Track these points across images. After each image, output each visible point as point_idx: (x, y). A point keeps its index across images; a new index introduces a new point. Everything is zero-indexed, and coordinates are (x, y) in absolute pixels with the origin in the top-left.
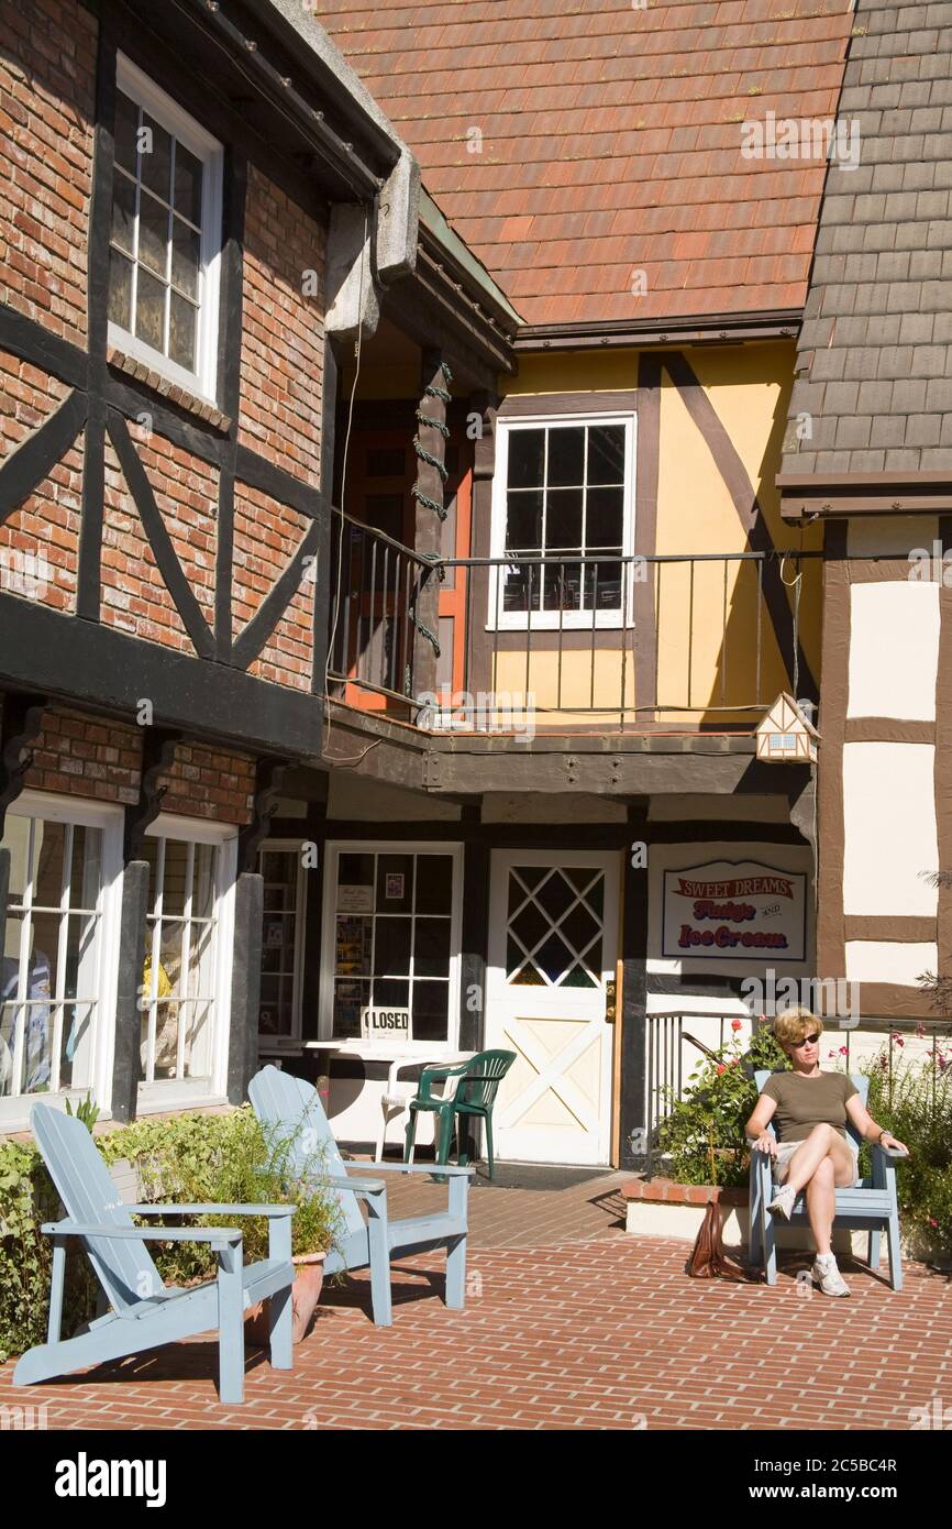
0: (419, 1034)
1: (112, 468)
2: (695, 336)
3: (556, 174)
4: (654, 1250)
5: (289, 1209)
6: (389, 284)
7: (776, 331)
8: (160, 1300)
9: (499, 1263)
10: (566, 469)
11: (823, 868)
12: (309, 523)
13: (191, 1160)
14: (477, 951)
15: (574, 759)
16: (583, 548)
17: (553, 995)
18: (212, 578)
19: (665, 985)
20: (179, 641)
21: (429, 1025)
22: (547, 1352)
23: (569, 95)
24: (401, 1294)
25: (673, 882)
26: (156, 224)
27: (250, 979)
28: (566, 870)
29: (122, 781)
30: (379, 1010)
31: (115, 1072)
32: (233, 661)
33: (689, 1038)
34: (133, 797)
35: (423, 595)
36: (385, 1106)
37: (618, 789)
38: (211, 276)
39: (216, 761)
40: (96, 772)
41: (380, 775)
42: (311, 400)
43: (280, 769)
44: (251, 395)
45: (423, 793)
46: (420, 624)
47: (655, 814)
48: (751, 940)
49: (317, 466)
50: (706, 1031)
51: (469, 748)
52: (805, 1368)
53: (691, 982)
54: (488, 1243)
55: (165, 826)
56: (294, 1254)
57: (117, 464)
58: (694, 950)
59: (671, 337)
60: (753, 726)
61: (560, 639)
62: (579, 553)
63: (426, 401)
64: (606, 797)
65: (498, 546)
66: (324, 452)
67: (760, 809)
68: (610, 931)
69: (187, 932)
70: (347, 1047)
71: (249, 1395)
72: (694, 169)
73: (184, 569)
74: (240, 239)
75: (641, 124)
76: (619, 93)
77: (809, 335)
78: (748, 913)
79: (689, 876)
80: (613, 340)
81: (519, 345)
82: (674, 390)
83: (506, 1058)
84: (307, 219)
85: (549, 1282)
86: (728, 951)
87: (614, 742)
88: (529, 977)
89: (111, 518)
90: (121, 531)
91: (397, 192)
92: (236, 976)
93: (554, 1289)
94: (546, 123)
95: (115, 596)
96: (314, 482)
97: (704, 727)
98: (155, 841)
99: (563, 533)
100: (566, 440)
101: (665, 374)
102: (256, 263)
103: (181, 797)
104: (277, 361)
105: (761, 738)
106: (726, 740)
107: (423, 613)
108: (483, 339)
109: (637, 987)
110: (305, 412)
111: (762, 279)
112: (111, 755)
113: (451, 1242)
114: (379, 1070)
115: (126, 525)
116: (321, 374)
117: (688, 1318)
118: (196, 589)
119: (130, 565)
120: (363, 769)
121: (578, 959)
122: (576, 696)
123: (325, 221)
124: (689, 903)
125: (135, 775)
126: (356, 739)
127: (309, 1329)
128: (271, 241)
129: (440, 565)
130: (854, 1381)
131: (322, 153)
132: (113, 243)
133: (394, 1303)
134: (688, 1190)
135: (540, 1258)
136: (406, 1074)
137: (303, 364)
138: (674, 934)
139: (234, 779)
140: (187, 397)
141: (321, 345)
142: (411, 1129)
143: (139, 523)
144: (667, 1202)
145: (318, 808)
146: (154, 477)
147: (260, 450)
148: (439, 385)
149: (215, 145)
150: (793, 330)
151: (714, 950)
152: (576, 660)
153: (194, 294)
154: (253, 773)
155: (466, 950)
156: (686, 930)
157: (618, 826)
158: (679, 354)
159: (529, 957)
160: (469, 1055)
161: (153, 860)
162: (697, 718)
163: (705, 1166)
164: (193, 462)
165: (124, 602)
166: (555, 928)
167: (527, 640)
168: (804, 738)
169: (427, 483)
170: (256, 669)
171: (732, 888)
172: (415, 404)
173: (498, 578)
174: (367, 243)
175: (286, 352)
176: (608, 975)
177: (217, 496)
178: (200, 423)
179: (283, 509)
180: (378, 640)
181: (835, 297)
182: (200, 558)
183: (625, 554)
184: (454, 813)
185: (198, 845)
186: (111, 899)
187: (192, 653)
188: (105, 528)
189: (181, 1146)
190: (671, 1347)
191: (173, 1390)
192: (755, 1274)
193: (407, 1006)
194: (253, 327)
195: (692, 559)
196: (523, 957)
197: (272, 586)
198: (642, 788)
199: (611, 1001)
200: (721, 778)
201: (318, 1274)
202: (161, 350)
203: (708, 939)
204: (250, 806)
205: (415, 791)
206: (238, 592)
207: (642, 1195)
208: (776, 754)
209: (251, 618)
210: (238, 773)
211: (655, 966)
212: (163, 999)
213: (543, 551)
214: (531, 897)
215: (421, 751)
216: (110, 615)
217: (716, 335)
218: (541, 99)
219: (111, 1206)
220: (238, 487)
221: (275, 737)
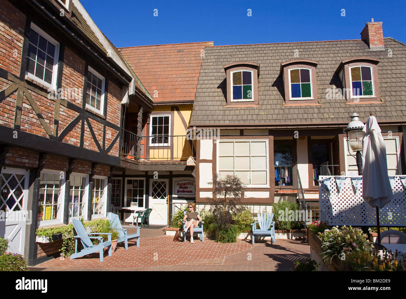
0: (139, 206)
1: (86, 125)
2: (179, 104)
3: (160, 80)
4: (169, 237)
5: (111, 234)
6: (130, 97)
7: (190, 103)
8: (92, 247)
9: (146, 240)
10: (161, 123)
11: (196, 181)
12: (118, 132)
13: (99, 226)
14: (148, 194)
15: (161, 165)
16: (163, 134)
17: (159, 200)
18: (102, 140)
19: (175, 198)
20: (97, 150)
21: (141, 205)
22: (150, 253)
23: (162, 69)
24: (129, 245)
25: (176, 183)
26: (94, 90)
27: (109, 199)
28: (161, 182)
29: (89, 170)
30: (133, 203)
31: (88, 213)
32: (105, 152)
33: (176, 206)
34: (90, 173)
35: (138, 142)
36: (134, 217)
37: (167, 170)
38: (103, 97)
39: (104, 167)
40: (84, 169)
41: (131, 168)
42: (119, 114)
43: (114, 168)
44: (109, 113)
45: (138, 171)
46: (138, 145)
47: (174, 173)
48: (187, 192)
49: (120, 123)
50: (179, 205)
51: (145, 164)
52: (187, 254)
53: (179, 198)
54: (145, 237)
55: (96, 177)
56: (112, 240)
57: (87, 124)
58: (179, 193)
59: (175, 104)
60: (186, 160)
61: (159, 148)
62: (162, 135)
63: (139, 113)
64: (165, 171)
65: (151, 134)
66: (121, 121)
67: (188, 172)
68: (167, 191)
69: (100, 193)
70: (129, 208)
71: (104, 260)
72: (180, 80)
73: (97, 139)
74: (107, 92)
75: (172, 74)
76: (169, 69)
77: (195, 104)
78: (187, 188)
79: (179, 182)
80: (167, 104)
81: (153, 105)
82: (176, 111)
83: (151, 210)
84: (119, 88)
85: (153, 243)
86: (184, 193)
87: (166, 163)
88: (155, 198)
89: (86, 132)
90: (87, 133)
91: (132, 84)
92: (107, 199)
93: (153, 244)
94: (159, 73)
95: (86, 144)
96: (119, 126)
97: (181, 161)
98: (94, 179)
99: (160, 132)
100: (161, 118)
101: (175, 109)
102: (110, 95)
103: (98, 173)
104: (113, 108)
105: (187, 162)
106: (183, 163)
107: (138, 144)
108: (148, 104)
109: (171, 199)
110: (118, 115)
111: (188, 96)
112: (87, 167)
113: (137, 238)
114: (133, 212)
115: (88, 133)
116: (120, 110)
117: (172, 247)
118: (99, 142)
119: (89, 139)
120: (128, 168)
121: (162, 195)
122: (161, 156)
123: (121, 88)
124: (179, 186)
125: (91, 169)
126: (127, 163)
127: (115, 250)
128: (113, 91)
129: (141, 137)
130: (193, 255)
131: (120, 79)
132: (87, 92)
133: (128, 247)
134: (175, 229)
135: (152, 239)
136: (137, 212)
137: (118, 109)
138: (176, 191)
139: (107, 170)
140: (98, 114)
141: (121, 106)
142: (137, 220)
143: (90, 133)
144: (172, 231)
145: (124, 173)
146: (92, 126)
147: (110, 121)
148: (141, 111)
149: (104, 78)
150: (193, 103)
151: (182, 193)
152: (161, 151)
153: (100, 99)
154: (110, 169)
155: (146, 194)
156: (178, 190)
157: (168, 175)
158: (177, 106)
159: (155, 195)
160: (146, 209)
161: (94, 182)
162: (180, 159)
163: (178, 225)
164: (99, 123)
165: (88, 144)
166: (159, 190)
167: (154, 148)
168: (193, 162)
169: (139, 125)
170: (109, 154)
171: (185, 184)
172: (138, 113)
173: (151, 139)
174: (127, 92)
175: (115, 107)
176: (167, 197)
177: (103, 128)
178: (100, 118)
179: (114, 130)
180: (133, 148)
181: (198, 99)
182: (100, 137)
183: (169, 135)
184: (144, 173)
185: (101, 180)
186: (87, 188)
187: (99, 151)
188: (85, 134)
189: (98, 224)
190: (168, 251)
191: (94, 260)
192: (183, 241)
193: (137, 202)
194: (109, 104)
195: (178, 136)
196: (154, 195)
197: (112, 141)
198: (171, 170)
199: (167, 201)
200: (182, 168)
201: (116, 243)
202: (95, 107)
203: (181, 192)
204: (109, 173)
205: (137, 170)
206: (106, 142)
207: (168, 229)
208: (189, 165)
209: (109, 146)
210: (107, 169)
211: (173, 196)
212: (96, 202)
213: (157, 135)
214: (156, 186)
215: (138, 165)
216: (85, 146)
217: (182, 104)
218: (158, 70)
219: (85, 233)
220: (106, 127)
221: (113, 163)
